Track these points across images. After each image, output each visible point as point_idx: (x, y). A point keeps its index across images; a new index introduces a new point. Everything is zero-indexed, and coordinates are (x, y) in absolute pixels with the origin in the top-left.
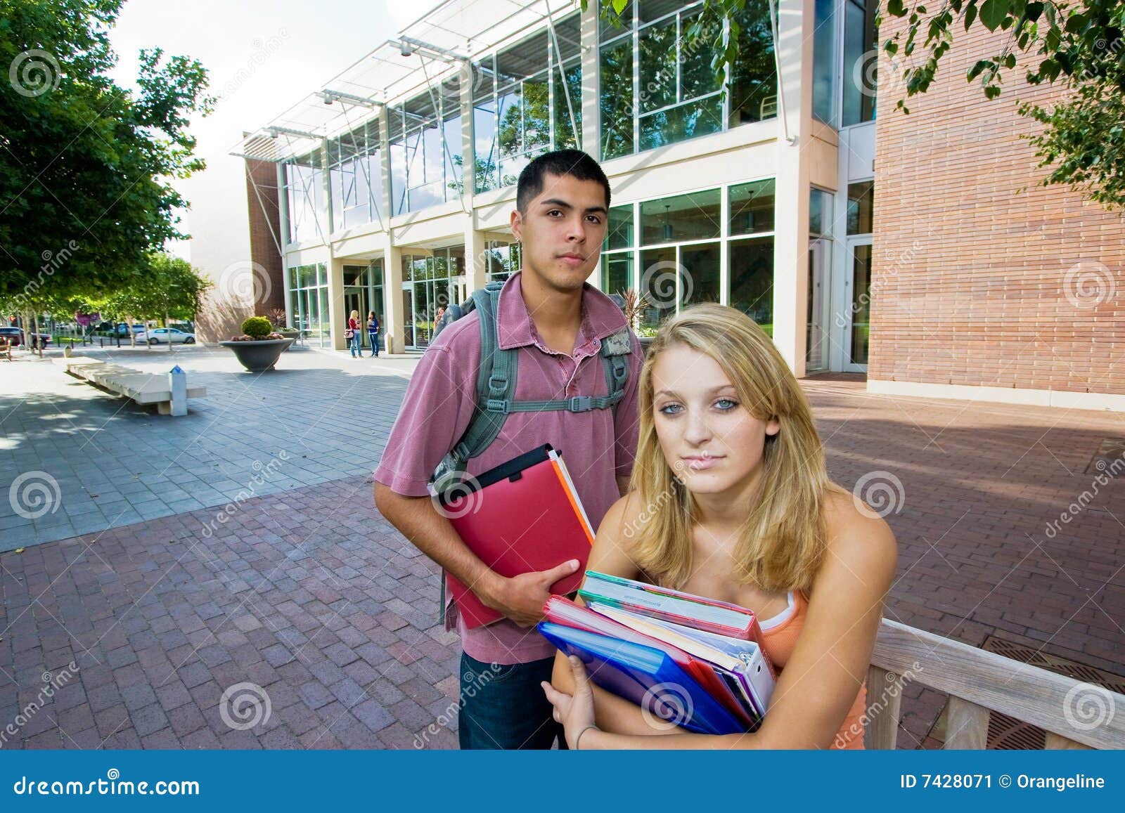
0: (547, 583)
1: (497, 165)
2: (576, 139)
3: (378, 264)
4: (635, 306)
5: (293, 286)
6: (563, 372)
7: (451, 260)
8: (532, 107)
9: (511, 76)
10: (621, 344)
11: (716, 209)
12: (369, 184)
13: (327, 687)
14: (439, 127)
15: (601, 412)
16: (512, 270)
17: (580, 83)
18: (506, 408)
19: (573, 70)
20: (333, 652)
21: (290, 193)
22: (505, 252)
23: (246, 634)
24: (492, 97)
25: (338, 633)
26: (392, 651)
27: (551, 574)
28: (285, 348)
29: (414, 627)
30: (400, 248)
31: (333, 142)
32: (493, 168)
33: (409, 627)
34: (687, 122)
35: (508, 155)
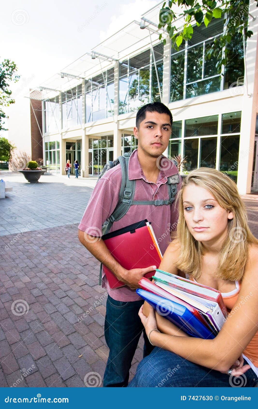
0: (143, 273)
1: (128, 103)
2: (160, 93)
3: (79, 142)
4: (181, 162)
5: (47, 149)
6: (152, 190)
7: (108, 141)
8: (143, 80)
9: (135, 67)
10: (175, 179)
11: (217, 123)
12: (77, 110)
13: (55, 306)
14: (105, 88)
15: (166, 206)
16: (132, 145)
17: (162, 71)
18: (130, 203)
19: (160, 65)
20: (57, 293)
21: (47, 113)
22: (130, 139)
23: (25, 283)
24: (127, 76)
25: (59, 285)
26: (80, 294)
27: (145, 270)
28: (43, 173)
29: (88, 285)
30: (88, 136)
31: (64, 93)
32: (126, 104)
33: (86, 285)
34: (206, 87)
35: (132, 99)
